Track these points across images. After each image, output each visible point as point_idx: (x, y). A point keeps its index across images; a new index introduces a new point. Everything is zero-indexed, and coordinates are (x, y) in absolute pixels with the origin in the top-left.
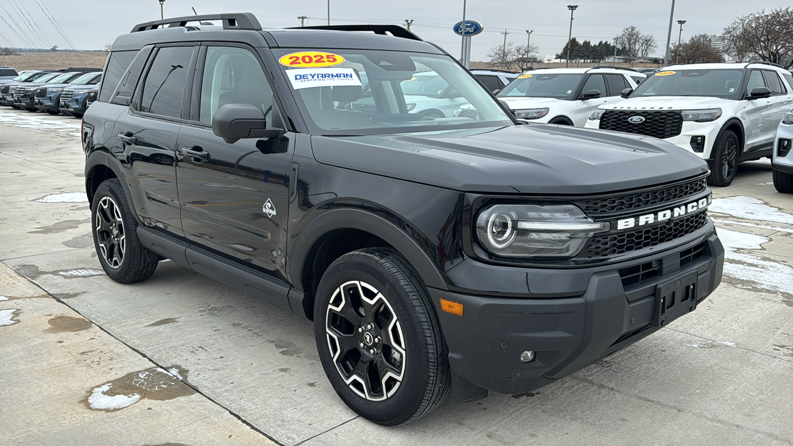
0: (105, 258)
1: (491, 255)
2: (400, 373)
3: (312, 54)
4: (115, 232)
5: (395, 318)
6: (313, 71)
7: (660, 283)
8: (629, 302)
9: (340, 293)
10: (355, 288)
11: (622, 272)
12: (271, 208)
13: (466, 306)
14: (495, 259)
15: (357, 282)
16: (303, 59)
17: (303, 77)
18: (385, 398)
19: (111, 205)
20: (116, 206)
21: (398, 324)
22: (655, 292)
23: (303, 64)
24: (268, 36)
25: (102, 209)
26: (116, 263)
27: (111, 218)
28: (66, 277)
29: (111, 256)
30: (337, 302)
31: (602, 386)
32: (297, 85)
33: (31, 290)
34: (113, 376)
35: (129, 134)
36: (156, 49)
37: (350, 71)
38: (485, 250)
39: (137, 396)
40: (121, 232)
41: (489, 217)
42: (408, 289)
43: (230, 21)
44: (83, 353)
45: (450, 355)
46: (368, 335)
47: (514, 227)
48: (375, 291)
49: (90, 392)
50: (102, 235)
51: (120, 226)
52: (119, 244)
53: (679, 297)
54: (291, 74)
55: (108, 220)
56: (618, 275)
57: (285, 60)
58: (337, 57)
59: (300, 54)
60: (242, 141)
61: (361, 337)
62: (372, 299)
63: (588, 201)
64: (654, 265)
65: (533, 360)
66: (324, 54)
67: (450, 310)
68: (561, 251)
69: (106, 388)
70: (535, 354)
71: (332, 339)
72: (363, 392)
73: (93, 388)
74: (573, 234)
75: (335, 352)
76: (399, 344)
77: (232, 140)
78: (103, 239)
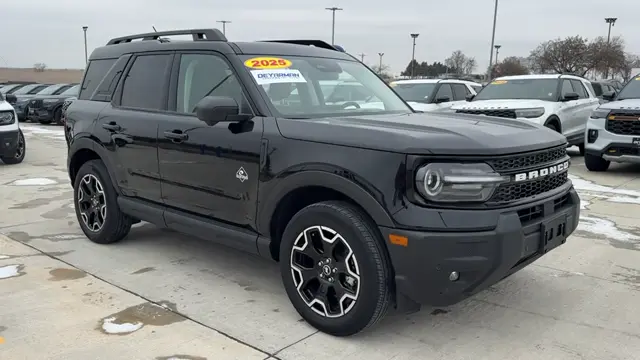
0: (86, 223)
1: (427, 201)
2: (355, 294)
3: (268, 59)
4: (96, 202)
5: (351, 252)
6: (270, 72)
7: (544, 221)
8: (526, 235)
9: (303, 236)
10: (317, 232)
11: (520, 212)
12: (244, 174)
13: (411, 240)
14: (429, 203)
15: (318, 227)
16: (262, 62)
17: (263, 76)
18: (342, 314)
19: (93, 181)
20: (98, 181)
21: (354, 256)
22: (541, 228)
23: (262, 67)
24: (234, 46)
25: (84, 185)
26: (96, 227)
27: (92, 191)
28: (52, 240)
29: (91, 221)
30: (301, 243)
31: (496, 305)
32: (259, 82)
33: (28, 250)
34: (116, 311)
35: (113, 123)
36: (133, 58)
37: (297, 72)
38: (423, 196)
39: (140, 324)
40: (102, 202)
41: (425, 173)
42: (361, 229)
43: (199, 34)
44: (87, 294)
45: (397, 277)
46: (327, 267)
47: (442, 181)
48: (334, 232)
49: (102, 321)
50: (83, 205)
51: (101, 197)
52: (99, 213)
53: (555, 232)
54: (255, 73)
55: (89, 192)
56: (517, 214)
57: (249, 63)
58: (285, 61)
59: (260, 59)
60: (220, 124)
61: (321, 269)
62: (331, 239)
63: (495, 160)
64: (537, 209)
65: (458, 279)
66: (277, 59)
67: (397, 243)
68: (477, 197)
69: (114, 319)
70: (459, 274)
71: (296, 273)
72: (323, 311)
73: (103, 319)
74: (485, 185)
75: (298, 282)
76: (355, 272)
77: (212, 123)
78: (83, 208)
